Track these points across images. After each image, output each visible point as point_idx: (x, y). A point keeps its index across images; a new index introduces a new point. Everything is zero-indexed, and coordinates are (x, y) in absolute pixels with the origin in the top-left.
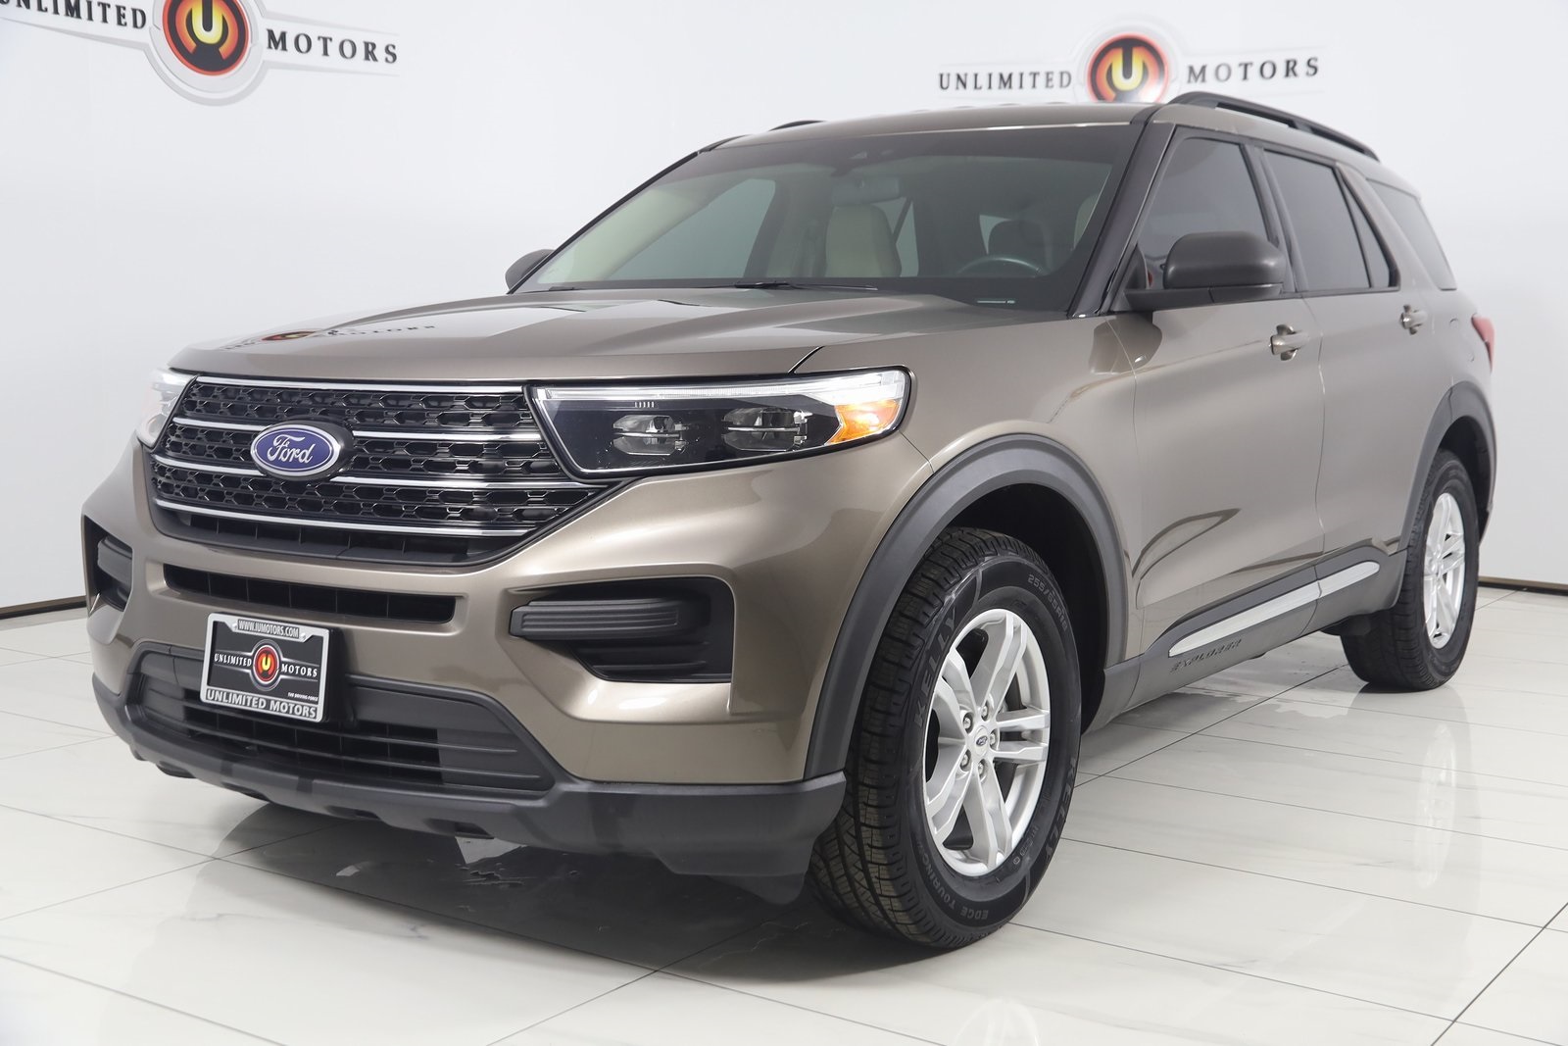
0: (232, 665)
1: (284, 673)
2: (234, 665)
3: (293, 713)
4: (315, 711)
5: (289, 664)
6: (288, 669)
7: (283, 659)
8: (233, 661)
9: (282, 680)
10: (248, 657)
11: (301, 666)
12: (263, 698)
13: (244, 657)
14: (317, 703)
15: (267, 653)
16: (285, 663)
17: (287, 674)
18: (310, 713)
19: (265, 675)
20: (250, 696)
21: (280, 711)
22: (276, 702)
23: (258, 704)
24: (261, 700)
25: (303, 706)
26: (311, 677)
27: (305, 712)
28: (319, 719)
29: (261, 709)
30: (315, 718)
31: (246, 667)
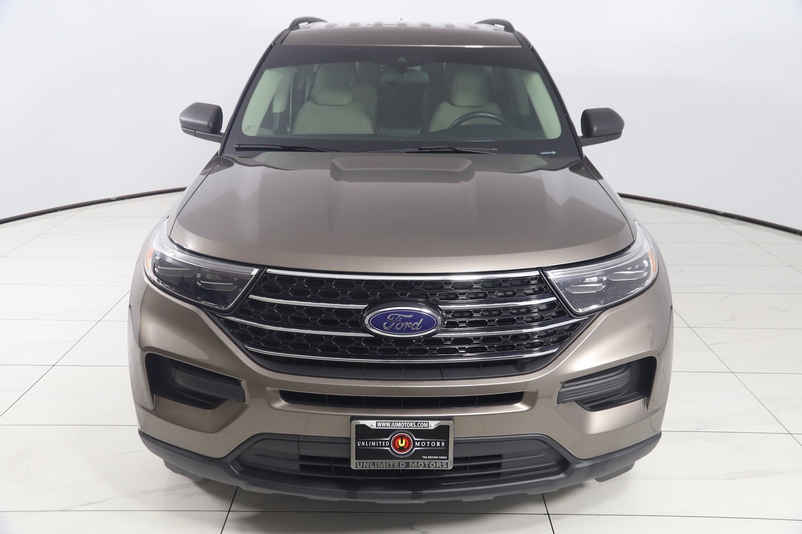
0: (373, 446)
1: (417, 447)
2: (376, 446)
3: (429, 467)
4: (447, 464)
5: (421, 442)
6: (419, 444)
7: (415, 439)
8: (373, 444)
9: (416, 450)
10: (386, 441)
11: (431, 442)
12: (402, 461)
13: (382, 441)
14: (447, 459)
15: (402, 437)
16: (418, 441)
17: (421, 446)
18: (442, 466)
19: (402, 449)
20: (391, 462)
21: (418, 467)
22: (413, 463)
23: (399, 465)
24: (401, 463)
25: (436, 463)
26: (441, 446)
27: (439, 464)
28: (450, 467)
29: (402, 468)
30: (447, 467)
31: (385, 446)
